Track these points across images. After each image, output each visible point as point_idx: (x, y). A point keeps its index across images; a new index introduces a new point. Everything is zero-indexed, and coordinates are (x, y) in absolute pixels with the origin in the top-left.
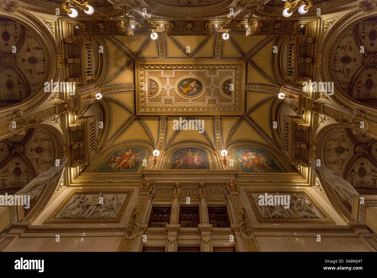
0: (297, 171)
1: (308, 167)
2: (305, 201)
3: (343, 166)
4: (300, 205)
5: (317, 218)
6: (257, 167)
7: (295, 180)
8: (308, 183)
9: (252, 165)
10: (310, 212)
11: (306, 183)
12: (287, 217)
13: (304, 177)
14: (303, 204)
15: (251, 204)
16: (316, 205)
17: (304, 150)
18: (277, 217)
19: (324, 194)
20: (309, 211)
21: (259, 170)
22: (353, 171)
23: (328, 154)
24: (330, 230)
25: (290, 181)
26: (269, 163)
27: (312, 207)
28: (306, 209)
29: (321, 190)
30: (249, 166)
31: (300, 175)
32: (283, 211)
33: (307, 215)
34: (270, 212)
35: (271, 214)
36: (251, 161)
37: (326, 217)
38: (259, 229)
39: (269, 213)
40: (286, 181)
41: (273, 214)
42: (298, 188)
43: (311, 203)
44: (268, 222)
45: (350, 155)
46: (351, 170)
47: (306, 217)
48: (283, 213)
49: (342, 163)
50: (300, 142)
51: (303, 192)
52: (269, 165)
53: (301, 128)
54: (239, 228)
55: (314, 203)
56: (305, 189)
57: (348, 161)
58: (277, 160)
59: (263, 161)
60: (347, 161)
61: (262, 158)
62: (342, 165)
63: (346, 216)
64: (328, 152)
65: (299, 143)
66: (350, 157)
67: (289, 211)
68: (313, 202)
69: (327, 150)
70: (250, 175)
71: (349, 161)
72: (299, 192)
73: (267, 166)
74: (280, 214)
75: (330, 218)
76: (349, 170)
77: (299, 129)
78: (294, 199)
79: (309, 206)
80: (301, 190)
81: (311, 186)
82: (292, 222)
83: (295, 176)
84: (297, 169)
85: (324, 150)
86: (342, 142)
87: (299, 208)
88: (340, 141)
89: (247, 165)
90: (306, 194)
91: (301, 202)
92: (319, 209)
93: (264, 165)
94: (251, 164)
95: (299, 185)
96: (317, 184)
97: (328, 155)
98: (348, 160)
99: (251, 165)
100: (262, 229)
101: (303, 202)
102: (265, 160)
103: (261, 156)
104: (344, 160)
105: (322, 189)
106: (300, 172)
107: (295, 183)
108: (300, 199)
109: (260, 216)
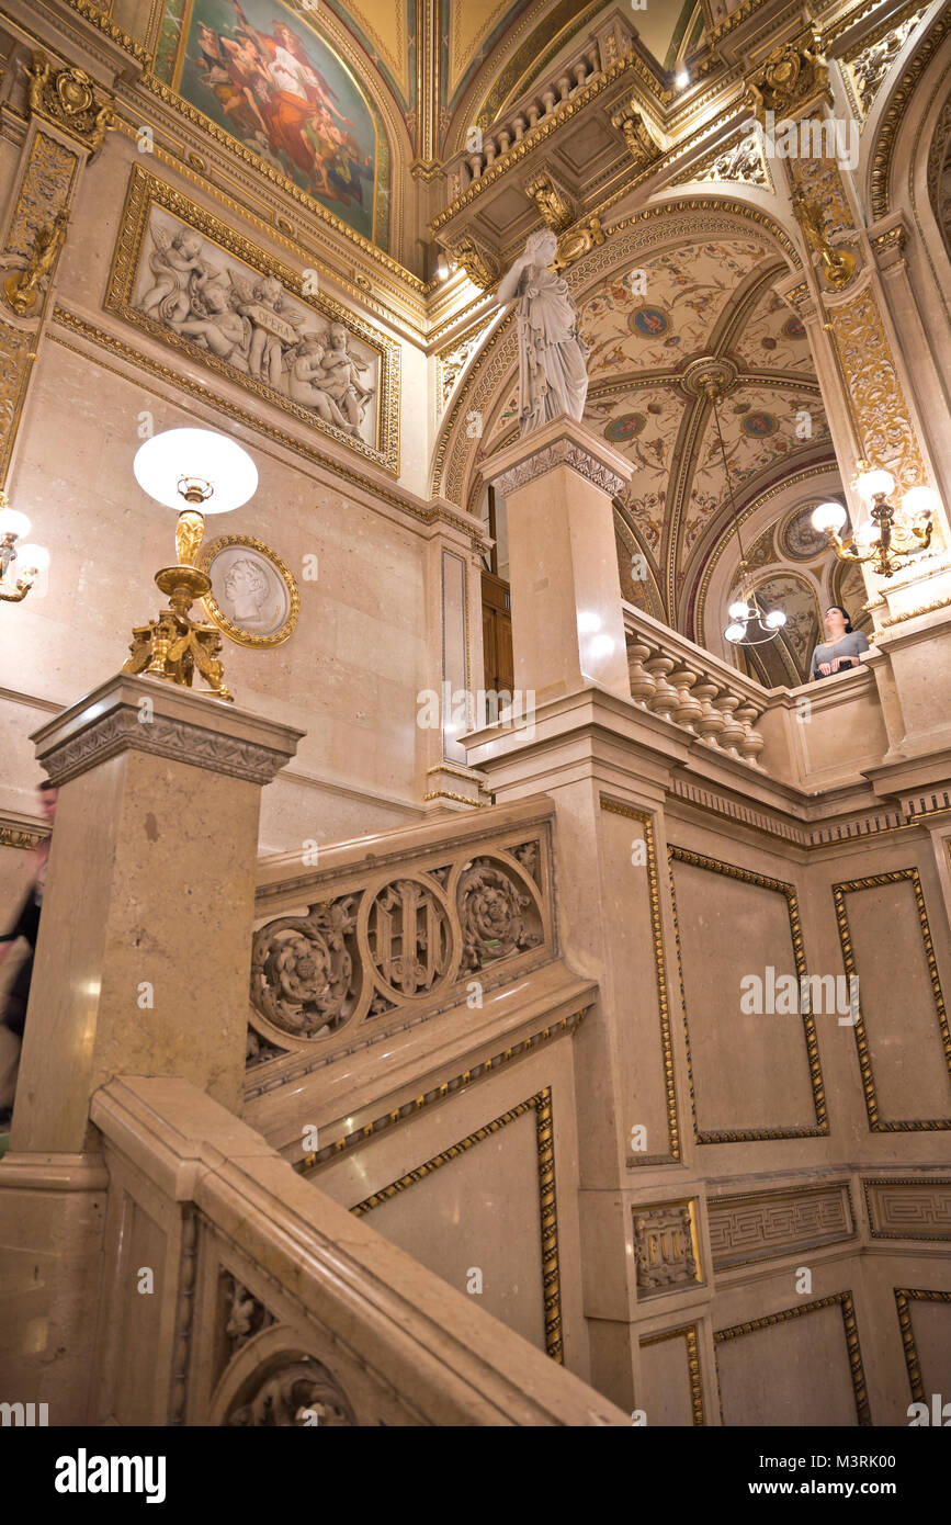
0: (426, 274)
1: (487, 289)
2: (360, 373)
3: (601, 370)
4: (328, 370)
5: (355, 435)
6: (271, 139)
7: (388, 298)
8: (428, 336)
9: (250, 110)
10: (345, 408)
11: (421, 333)
12: (245, 368)
13: (430, 312)
14: (345, 378)
15: (121, 232)
16: (383, 405)
17: (538, 221)
18: (202, 342)
19: (446, 396)
20: (344, 405)
21: (267, 154)
22: (608, 406)
23: (602, 302)
24: (362, 481)
25: (365, 286)
26: (339, 170)
27: (367, 401)
28: (340, 392)
29: (449, 383)
30: (235, 101)
31: (426, 296)
32: (246, 346)
33: (326, 410)
34: (190, 313)
35: (186, 321)
36: (263, 94)
37: (382, 450)
38: (88, 328)
39: (179, 316)
40: (352, 273)
42: (376, 323)
43: (372, 391)
44: (145, 333)
45: (659, 360)
46: (604, 400)
47: (317, 409)
48: (239, 351)
49: (607, 363)
50: (553, 181)
51: (380, 346)
52: (332, 175)
53: (629, 125)
55: (383, 398)
56: (395, 343)
57: (627, 371)
58: (389, 187)
59: (322, 142)
60: (627, 367)
61: (329, 124)
62: (598, 365)
63: (449, 483)
64: (609, 294)
65: (549, 182)
66: (648, 367)
67: (266, 359)
68: (383, 391)
69: (613, 288)
70: (205, 130)
71: (634, 373)
72: (366, 336)
73: (324, 173)
74: (225, 346)
75: (395, 460)
76: (600, 396)
77: (616, 122)
79: (360, 394)
80: (378, 338)
81: (428, 352)
82: (249, 391)
83: (403, 285)
84: (436, 266)
85: (604, 280)
86: (690, 304)
87: (316, 373)
88: (689, 296)
89: (225, 92)
90: (384, 357)
91: (341, 364)
92: (382, 420)
93: (311, 159)
94: (254, 106)
95: (391, 320)
96: (455, 358)
97: (595, 306)
98: (638, 368)
99: (245, 107)
100: (103, 336)
101: (347, 369)
102: (334, 141)
103: (330, 111)
104: (622, 359)
105: (457, 381)
106: (436, 288)
107: (379, 302)
108: (346, 358)
109: (129, 298)
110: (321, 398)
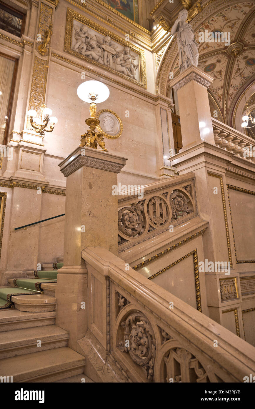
0: (150, 29)
1: (168, 31)
2: (134, 61)
3: (202, 51)
4: (125, 61)
5: (134, 78)
7: (140, 37)
8: (152, 48)
10: (131, 71)
11: (150, 47)
12: (103, 63)
13: (152, 40)
14: (130, 62)
15: (66, 29)
16: (141, 69)
17: (182, 7)
18: (91, 57)
19: (158, 64)
20: (130, 70)
22: (205, 62)
24: (137, 91)
25: (133, 35)
26: (123, 1)
27: (136, 68)
28: (129, 66)
29: (159, 60)
31: (151, 35)
32: (102, 57)
33: (126, 72)
34: (87, 49)
35: (86, 51)
37: (142, 82)
38: (61, 57)
39: (84, 50)
40: (129, 31)
41: (88, 53)
42: (137, 45)
43: (138, 65)
44: (75, 56)
45: (220, 46)
46: (204, 60)
47: (123, 72)
48: (101, 58)
49: (204, 49)
51: (139, 52)
52: (121, 2)
54: (33, 43)
55: (141, 67)
56: (143, 51)
57: (210, 50)
58: (138, 4)
60: (210, 49)
62: (202, 50)
63: (161, 89)
64: (204, 27)
66: (216, 48)
67: (108, 60)
68: (141, 65)
69: (205, 25)
71: (212, 51)
72: (135, 50)
73: (119, 2)
74: (97, 57)
75: (145, 84)
76: (202, 59)
78: (124, 53)
79: (134, 66)
80: (138, 50)
81: (152, 52)
82: (104, 69)
83: (144, 33)
84: (153, 26)
85: (202, 23)
86: (229, 26)
87: (122, 62)
88: (228, 24)
90: (140, 55)
91: (128, 59)
92: (141, 73)
95: (141, 44)
96: (160, 53)
98: (213, 49)
100: (65, 58)
101: (130, 60)
104: (208, 47)
105: (161, 60)
106: (153, 33)
107: (137, 39)
108: (130, 57)
109: (70, 47)
110: (124, 69)
